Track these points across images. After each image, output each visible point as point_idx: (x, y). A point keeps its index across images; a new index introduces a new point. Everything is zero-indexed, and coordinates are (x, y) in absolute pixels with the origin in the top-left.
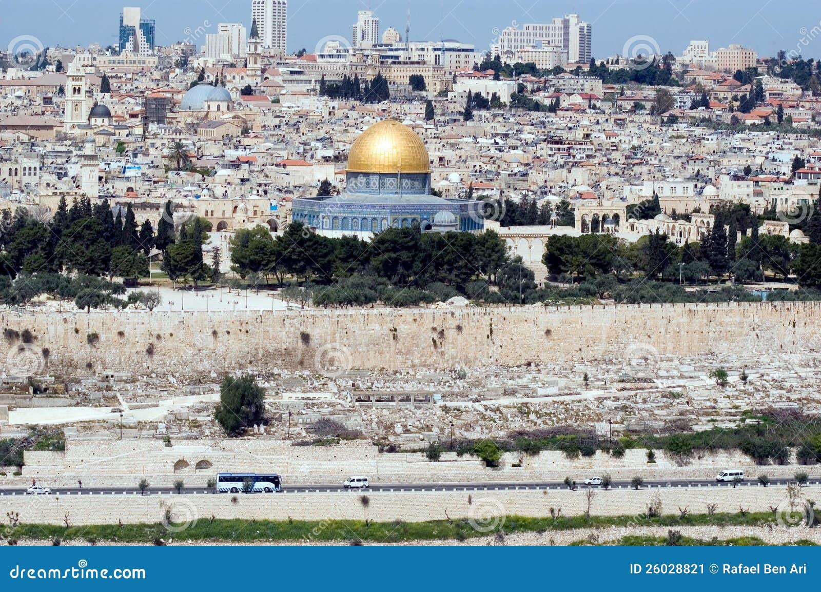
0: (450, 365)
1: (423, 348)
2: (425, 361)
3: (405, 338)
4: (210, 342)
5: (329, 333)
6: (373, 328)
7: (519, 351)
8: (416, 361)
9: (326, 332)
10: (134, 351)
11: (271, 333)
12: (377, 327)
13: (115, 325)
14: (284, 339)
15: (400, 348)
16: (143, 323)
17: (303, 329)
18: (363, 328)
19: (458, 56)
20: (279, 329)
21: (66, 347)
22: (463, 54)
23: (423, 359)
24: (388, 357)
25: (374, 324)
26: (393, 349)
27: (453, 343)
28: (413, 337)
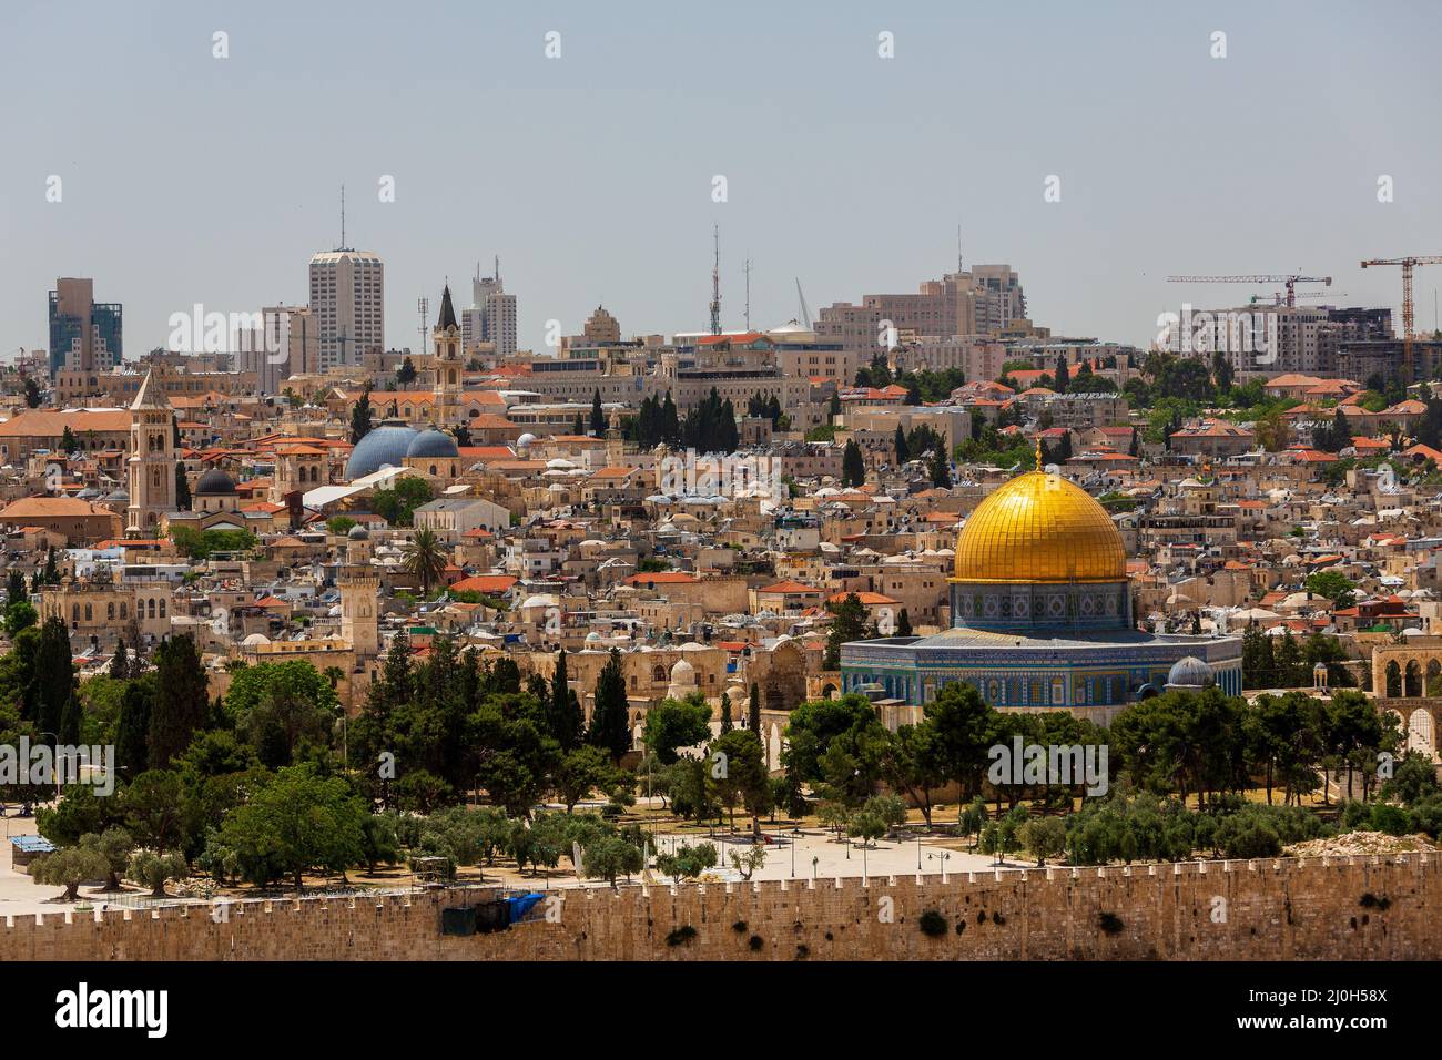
3: (1311, 920)
5: (1160, 913)
6: (1246, 900)
9: (1156, 913)
11: (1044, 915)
12: (1256, 899)
13: (728, 911)
14: (1071, 930)
15: (1302, 940)
16: (785, 905)
17: (1107, 907)
19: (813, 360)
20: (1060, 908)
22: (822, 355)
25: (1249, 893)
26: (1287, 943)
27: (1406, 928)
28: (1326, 918)
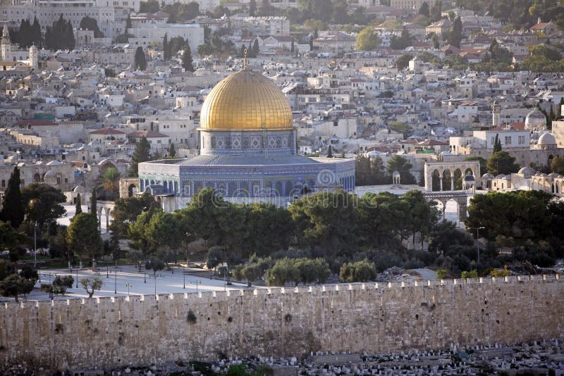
0: (444, 345)
1: (414, 327)
2: (417, 342)
3: (395, 316)
4: (187, 328)
5: (314, 313)
6: (360, 305)
7: (517, 327)
8: (407, 342)
9: (312, 313)
10: (103, 343)
11: (252, 315)
12: (365, 305)
13: (81, 314)
14: (266, 322)
15: (389, 327)
16: (113, 311)
17: (286, 310)
18: (349, 306)
20: (261, 311)
21: (26, 342)
23: (415, 339)
24: (377, 338)
25: (361, 302)
26: (382, 328)
27: (445, 320)
28: (403, 314)
